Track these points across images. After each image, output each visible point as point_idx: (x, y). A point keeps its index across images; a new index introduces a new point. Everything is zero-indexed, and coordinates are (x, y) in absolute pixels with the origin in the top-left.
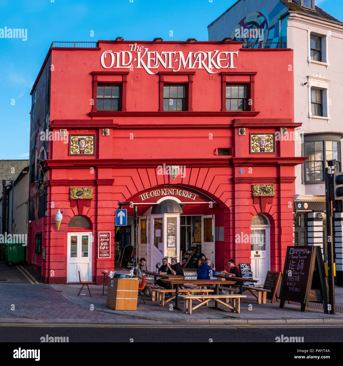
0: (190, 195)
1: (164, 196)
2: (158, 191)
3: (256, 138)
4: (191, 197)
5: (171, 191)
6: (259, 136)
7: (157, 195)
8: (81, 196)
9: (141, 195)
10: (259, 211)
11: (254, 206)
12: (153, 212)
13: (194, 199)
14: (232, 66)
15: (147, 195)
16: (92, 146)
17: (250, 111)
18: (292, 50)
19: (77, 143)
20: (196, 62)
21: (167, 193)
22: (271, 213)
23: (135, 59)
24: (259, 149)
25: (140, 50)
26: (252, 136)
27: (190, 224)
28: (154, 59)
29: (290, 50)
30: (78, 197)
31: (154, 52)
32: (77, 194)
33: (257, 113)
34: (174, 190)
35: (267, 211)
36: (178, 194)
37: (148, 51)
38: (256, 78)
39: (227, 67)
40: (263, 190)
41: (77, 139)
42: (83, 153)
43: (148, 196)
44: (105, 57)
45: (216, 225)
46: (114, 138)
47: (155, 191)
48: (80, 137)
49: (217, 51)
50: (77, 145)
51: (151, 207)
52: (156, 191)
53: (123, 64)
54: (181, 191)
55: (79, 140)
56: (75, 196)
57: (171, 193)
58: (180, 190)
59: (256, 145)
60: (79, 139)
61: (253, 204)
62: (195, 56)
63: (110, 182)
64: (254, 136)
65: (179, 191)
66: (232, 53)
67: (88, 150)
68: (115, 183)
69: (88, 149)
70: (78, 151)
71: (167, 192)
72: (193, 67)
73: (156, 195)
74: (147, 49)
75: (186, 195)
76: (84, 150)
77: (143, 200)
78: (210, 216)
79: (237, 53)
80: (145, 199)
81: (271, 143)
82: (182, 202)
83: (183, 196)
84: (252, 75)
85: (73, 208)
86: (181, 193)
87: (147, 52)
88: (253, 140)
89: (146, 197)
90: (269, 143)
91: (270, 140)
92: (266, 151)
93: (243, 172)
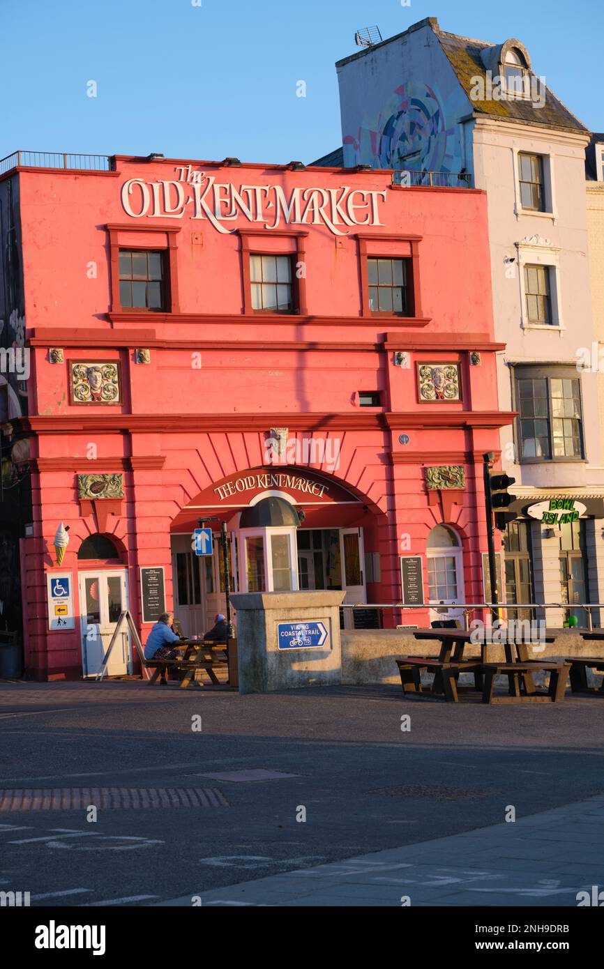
0: (314, 487)
1: (263, 490)
2: (251, 479)
3: (428, 371)
4: (315, 492)
5: (276, 479)
6: (433, 367)
7: (249, 487)
8: (102, 492)
9: (218, 489)
10: (440, 520)
11: (430, 509)
12: (244, 524)
13: (320, 496)
14: (377, 222)
15: (229, 489)
16: (117, 385)
17: (414, 316)
18: (485, 193)
19: (86, 378)
20: (308, 209)
21: (269, 483)
22: (460, 524)
23: (191, 200)
24: (434, 393)
25: (199, 181)
26: (420, 367)
27: (321, 548)
28: (228, 200)
29: (479, 192)
30: (94, 495)
31: (227, 186)
32: (93, 489)
33: (426, 322)
34: (283, 477)
35: (453, 520)
36: (289, 484)
37: (216, 182)
38: (422, 248)
39: (367, 222)
40: (445, 477)
41: (83, 369)
42: (100, 399)
43: (233, 490)
44: (131, 192)
45: (367, 550)
46: (159, 368)
47: (245, 480)
48: (90, 365)
49: (347, 189)
50: (85, 383)
51: (239, 514)
52: (247, 479)
53: (168, 209)
55: (89, 372)
56: (89, 492)
57: (277, 484)
58: (294, 478)
59: (428, 385)
60: (88, 369)
61: (429, 505)
62: (306, 198)
63: (156, 463)
64: (424, 368)
65: (291, 480)
66: (375, 194)
67: (108, 393)
68: (166, 465)
69: (108, 391)
70: (87, 395)
71: (268, 481)
72: (304, 221)
73: (247, 489)
74: (212, 179)
75: (305, 486)
76: (100, 394)
77: (222, 498)
78: (355, 530)
79: (384, 193)
80: (226, 496)
81: (455, 382)
82: (298, 502)
83: (299, 489)
84: (413, 241)
85: (85, 519)
86: (296, 482)
87: (213, 185)
88: (422, 376)
89: (228, 492)
90: (452, 381)
91: (452, 376)
92: (445, 398)
93: (407, 442)
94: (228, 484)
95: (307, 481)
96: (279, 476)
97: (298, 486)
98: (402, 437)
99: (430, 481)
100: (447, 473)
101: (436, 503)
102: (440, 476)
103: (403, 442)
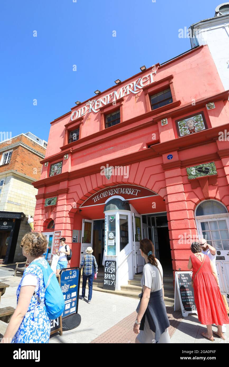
1: (111, 196)
3: (183, 123)
4: (134, 193)
6: (186, 120)
7: (105, 196)
9: (94, 198)
13: (136, 195)
20: (125, 92)
23: (88, 109)
24: (189, 131)
25: (91, 103)
26: (178, 122)
28: (99, 103)
31: (99, 100)
33: (179, 103)
34: (119, 189)
36: (122, 192)
39: (148, 84)
44: (73, 115)
46: (73, 159)
47: (104, 193)
49: (140, 79)
53: (82, 114)
54: (125, 189)
57: (116, 193)
59: (184, 128)
62: (124, 89)
66: (151, 74)
71: (113, 192)
72: (124, 96)
74: (95, 100)
75: (129, 192)
76: (56, 173)
77: (95, 202)
79: (155, 72)
81: (201, 122)
82: (125, 199)
84: (169, 79)
88: (180, 126)
89: (97, 199)
90: (199, 122)
91: (199, 120)
92: (196, 131)
93: (171, 158)
94: (97, 196)
95: (129, 189)
96: (117, 189)
97: (125, 192)
98: (169, 156)
99: (190, 175)
100: (201, 168)
101: (197, 187)
102: (197, 171)
103: (169, 159)
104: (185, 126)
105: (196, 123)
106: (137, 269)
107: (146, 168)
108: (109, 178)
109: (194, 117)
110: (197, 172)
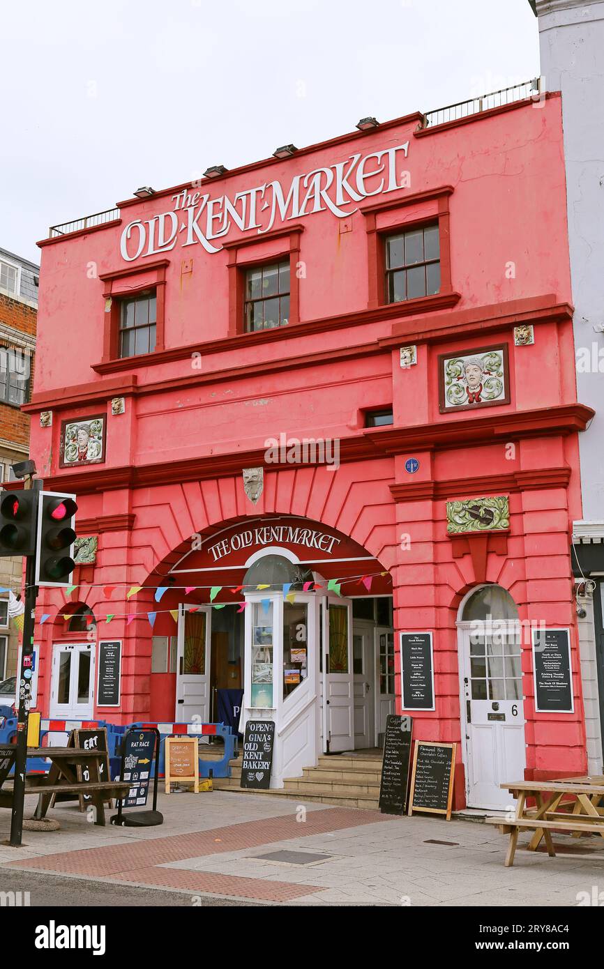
0: (321, 541)
1: (261, 547)
2: (248, 534)
4: (323, 545)
5: (276, 532)
6: (465, 359)
7: (245, 544)
9: (212, 548)
13: (329, 551)
14: (392, 185)
15: (224, 547)
19: (76, 438)
20: (307, 197)
21: (268, 538)
23: (183, 226)
24: (467, 395)
25: (193, 203)
28: (220, 215)
31: (220, 200)
34: (284, 529)
36: (292, 538)
37: (209, 200)
38: (454, 203)
39: (380, 190)
41: (74, 429)
42: (85, 459)
43: (227, 549)
44: (128, 237)
47: (242, 535)
48: (80, 424)
49: (356, 158)
52: (244, 535)
53: (161, 243)
54: (299, 531)
57: (277, 539)
58: (297, 529)
60: (78, 428)
62: (305, 186)
65: (293, 532)
66: (392, 152)
71: (267, 535)
72: (302, 213)
73: (243, 546)
74: (206, 197)
75: (310, 540)
76: (86, 453)
77: (216, 558)
79: (405, 147)
80: (221, 556)
82: (301, 560)
83: (303, 543)
84: (443, 194)
86: (299, 535)
87: (206, 204)
88: (448, 374)
89: (222, 552)
90: (494, 374)
91: (494, 368)
94: (223, 542)
95: (312, 533)
96: (280, 529)
97: (301, 540)
98: (409, 463)
99: (451, 521)
100: (477, 508)
101: (464, 554)
102: (467, 513)
103: (409, 470)
104: (459, 379)
105: (487, 377)
106: (327, 741)
107: (353, 483)
108: (254, 499)
109: (485, 357)
110: (468, 516)
